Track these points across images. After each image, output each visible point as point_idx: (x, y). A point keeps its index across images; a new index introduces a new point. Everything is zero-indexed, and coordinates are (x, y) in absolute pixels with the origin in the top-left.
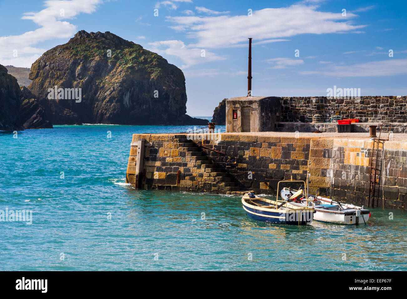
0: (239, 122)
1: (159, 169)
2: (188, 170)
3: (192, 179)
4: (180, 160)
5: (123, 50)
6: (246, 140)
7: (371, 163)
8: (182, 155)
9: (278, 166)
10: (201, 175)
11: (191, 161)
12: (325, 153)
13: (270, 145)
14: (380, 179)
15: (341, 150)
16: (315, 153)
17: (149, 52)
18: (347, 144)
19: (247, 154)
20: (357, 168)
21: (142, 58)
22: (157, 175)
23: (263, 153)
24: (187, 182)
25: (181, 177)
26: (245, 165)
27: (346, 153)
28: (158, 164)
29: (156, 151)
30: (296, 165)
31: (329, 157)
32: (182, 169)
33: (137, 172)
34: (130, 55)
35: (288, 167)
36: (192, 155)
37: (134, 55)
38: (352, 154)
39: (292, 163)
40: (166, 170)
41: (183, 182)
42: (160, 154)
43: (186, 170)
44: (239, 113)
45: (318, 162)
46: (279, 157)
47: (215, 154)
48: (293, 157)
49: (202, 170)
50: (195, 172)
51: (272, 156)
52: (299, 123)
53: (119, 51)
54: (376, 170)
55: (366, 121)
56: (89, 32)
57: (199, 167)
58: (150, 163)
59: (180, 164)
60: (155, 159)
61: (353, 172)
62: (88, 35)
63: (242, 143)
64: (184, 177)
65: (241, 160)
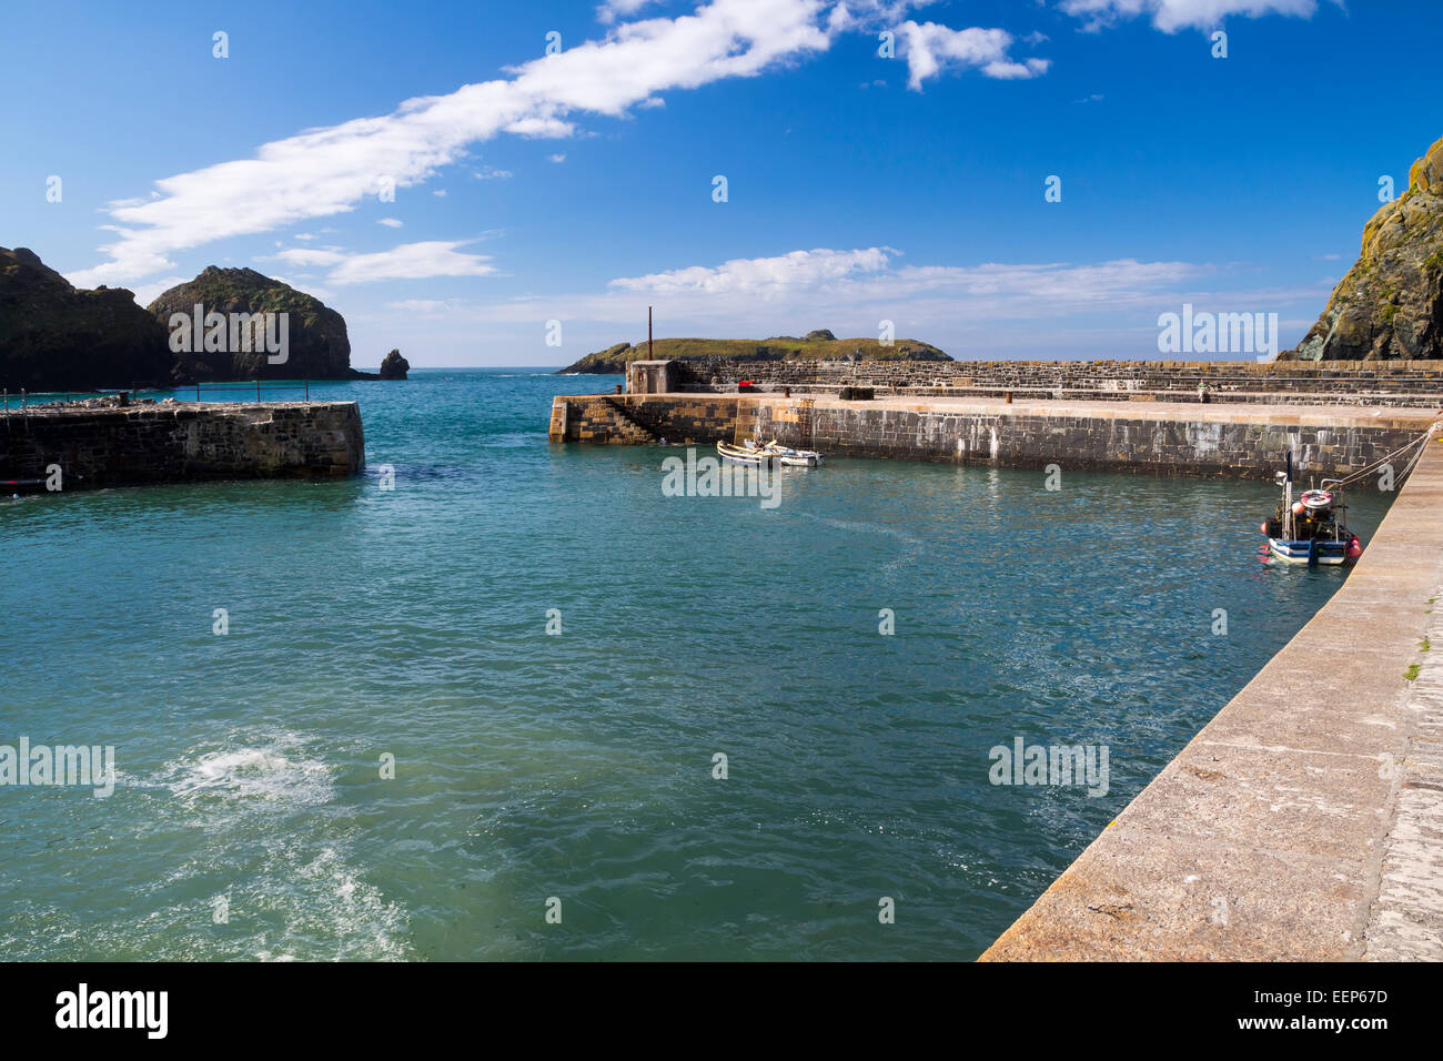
0: (645, 385)
1: (585, 429)
2: (618, 429)
3: (622, 437)
4: (607, 420)
5: (267, 289)
6: (671, 401)
7: (800, 419)
8: (610, 415)
9: (703, 424)
10: (631, 433)
11: (620, 421)
12: (753, 411)
13: (694, 405)
14: (811, 431)
15: (768, 409)
16: (743, 411)
17: (300, 294)
18: (774, 403)
19: (672, 413)
20: (786, 423)
21: (293, 300)
22: (583, 434)
23: (686, 412)
24: (616, 440)
25: (610, 435)
26: (670, 424)
27: (774, 411)
28: (584, 424)
29: (582, 413)
30: (720, 422)
31: (756, 414)
32: (610, 428)
33: (563, 431)
34: (277, 296)
35: (713, 424)
36: (621, 415)
37: (282, 297)
38: (781, 413)
39: (716, 420)
40: (593, 430)
41: (611, 440)
42: (587, 414)
43: (614, 429)
44: (645, 376)
45: (746, 419)
46: (704, 415)
47: (639, 413)
48: (717, 415)
49: (632, 428)
50: (625, 431)
51: (697, 415)
52: (699, 385)
53: (261, 292)
54: (806, 425)
55: (761, 382)
56: (221, 268)
57: (628, 426)
58: (576, 423)
59: (608, 424)
60: (580, 420)
61: (782, 427)
62: (220, 271)
63: (667, 404)
64: (612, 435)
65: (666, 419)
